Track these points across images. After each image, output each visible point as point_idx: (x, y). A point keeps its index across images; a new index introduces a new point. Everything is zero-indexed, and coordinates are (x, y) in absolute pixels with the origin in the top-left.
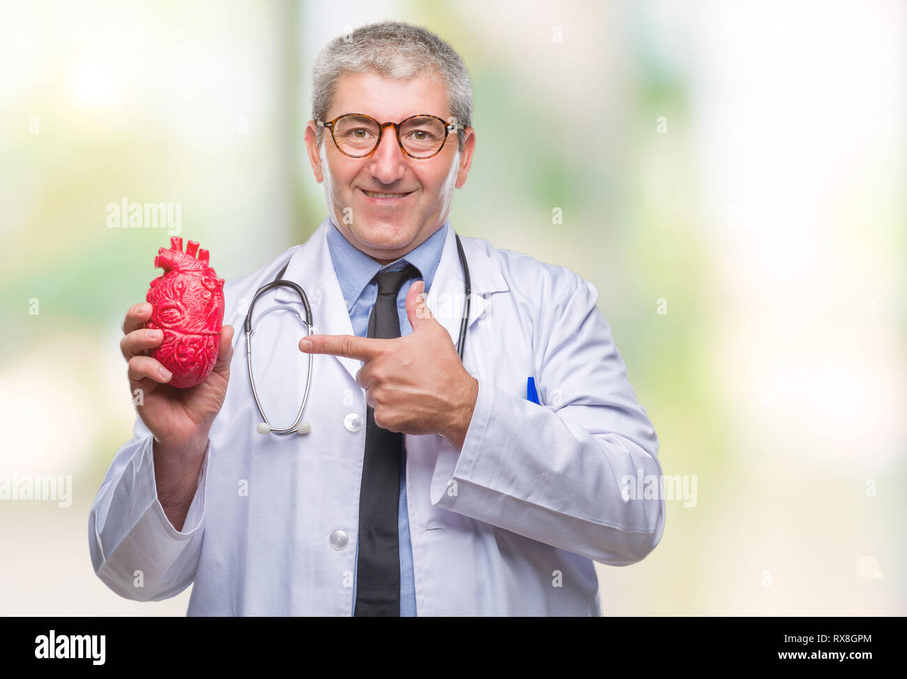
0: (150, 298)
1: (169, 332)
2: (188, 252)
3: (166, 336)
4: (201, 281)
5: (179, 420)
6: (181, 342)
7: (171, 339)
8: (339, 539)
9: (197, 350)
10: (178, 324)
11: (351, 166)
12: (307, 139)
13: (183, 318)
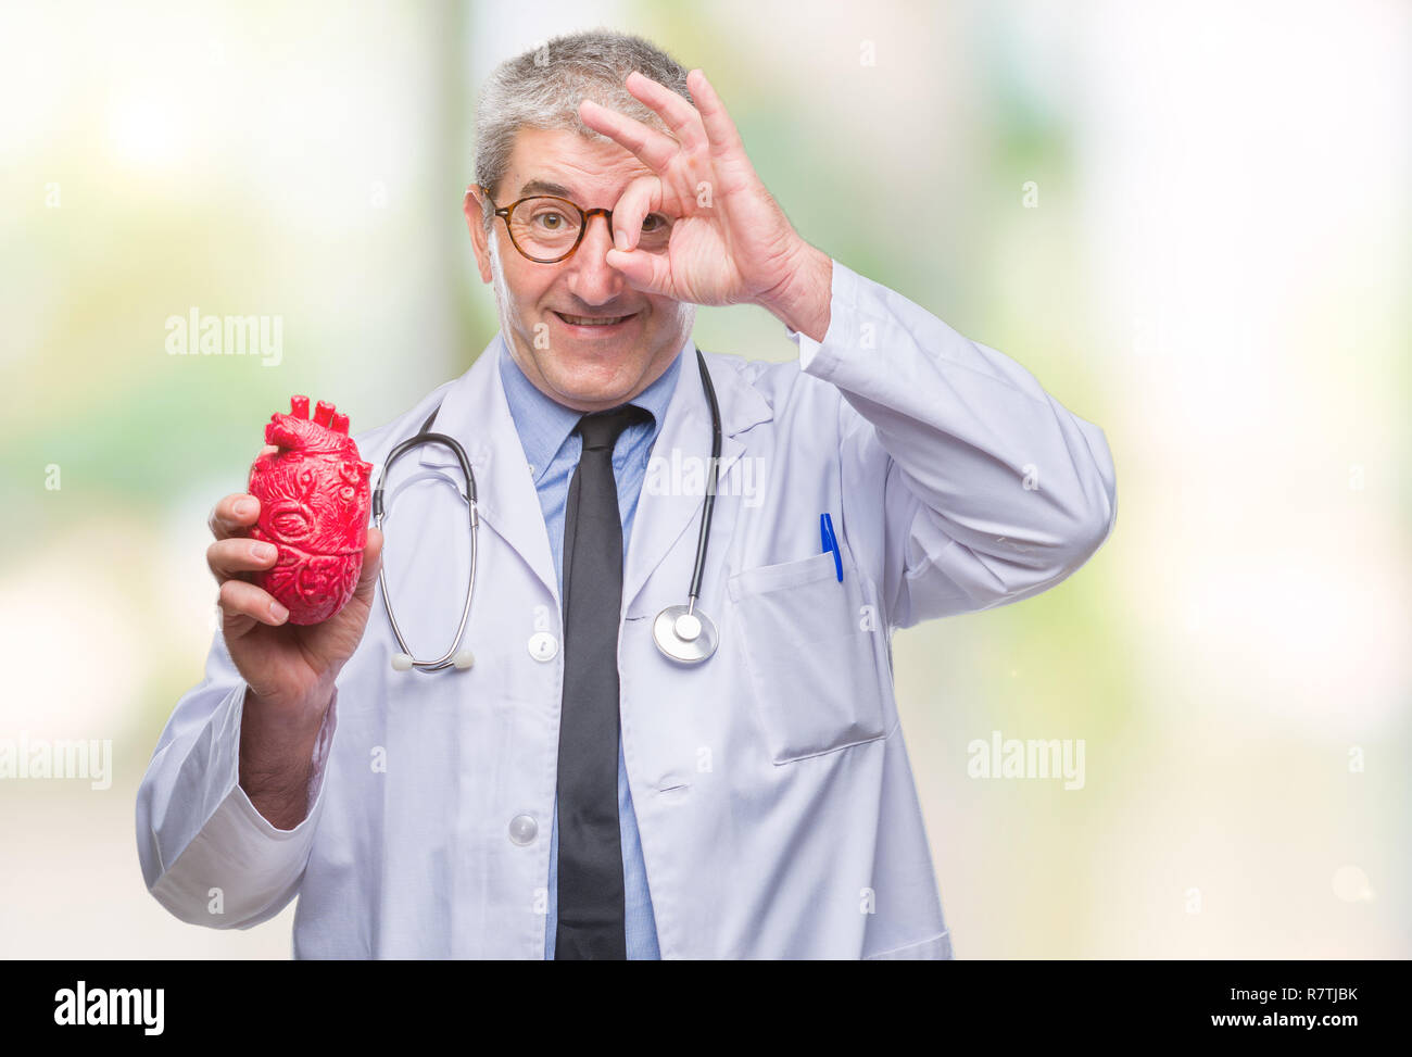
0: (255, 489)
1: (288, 551)
2: (316, 420)
3: (282, 555)
4: (340, 471)
5: (293, 672)
6: (306, 566)
7: (292, 561)
8: (523, 828)
9: (330, 578)
10: (303, 538)
11: (538, 277)
12: (467, 210)
13: (311, 530)
